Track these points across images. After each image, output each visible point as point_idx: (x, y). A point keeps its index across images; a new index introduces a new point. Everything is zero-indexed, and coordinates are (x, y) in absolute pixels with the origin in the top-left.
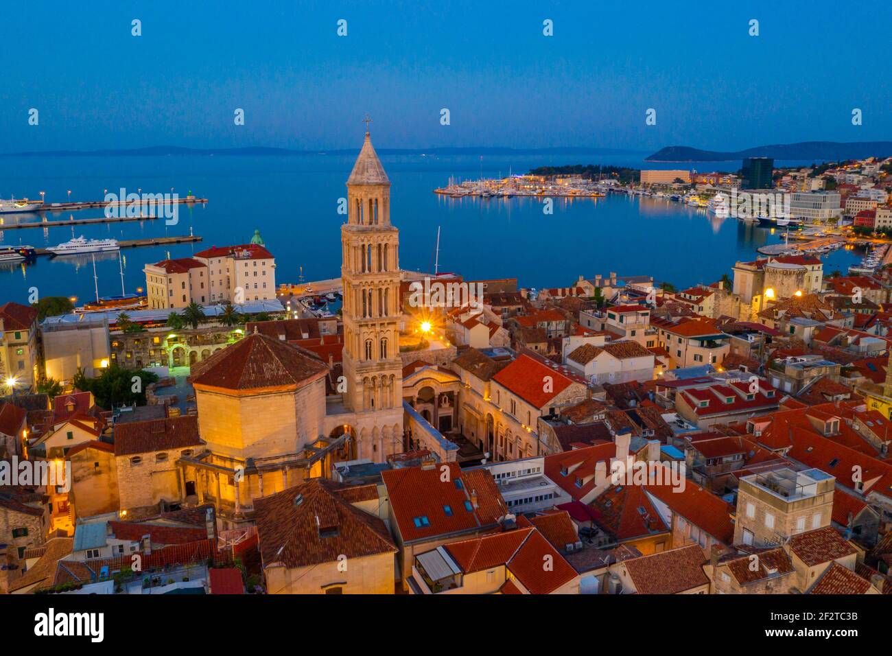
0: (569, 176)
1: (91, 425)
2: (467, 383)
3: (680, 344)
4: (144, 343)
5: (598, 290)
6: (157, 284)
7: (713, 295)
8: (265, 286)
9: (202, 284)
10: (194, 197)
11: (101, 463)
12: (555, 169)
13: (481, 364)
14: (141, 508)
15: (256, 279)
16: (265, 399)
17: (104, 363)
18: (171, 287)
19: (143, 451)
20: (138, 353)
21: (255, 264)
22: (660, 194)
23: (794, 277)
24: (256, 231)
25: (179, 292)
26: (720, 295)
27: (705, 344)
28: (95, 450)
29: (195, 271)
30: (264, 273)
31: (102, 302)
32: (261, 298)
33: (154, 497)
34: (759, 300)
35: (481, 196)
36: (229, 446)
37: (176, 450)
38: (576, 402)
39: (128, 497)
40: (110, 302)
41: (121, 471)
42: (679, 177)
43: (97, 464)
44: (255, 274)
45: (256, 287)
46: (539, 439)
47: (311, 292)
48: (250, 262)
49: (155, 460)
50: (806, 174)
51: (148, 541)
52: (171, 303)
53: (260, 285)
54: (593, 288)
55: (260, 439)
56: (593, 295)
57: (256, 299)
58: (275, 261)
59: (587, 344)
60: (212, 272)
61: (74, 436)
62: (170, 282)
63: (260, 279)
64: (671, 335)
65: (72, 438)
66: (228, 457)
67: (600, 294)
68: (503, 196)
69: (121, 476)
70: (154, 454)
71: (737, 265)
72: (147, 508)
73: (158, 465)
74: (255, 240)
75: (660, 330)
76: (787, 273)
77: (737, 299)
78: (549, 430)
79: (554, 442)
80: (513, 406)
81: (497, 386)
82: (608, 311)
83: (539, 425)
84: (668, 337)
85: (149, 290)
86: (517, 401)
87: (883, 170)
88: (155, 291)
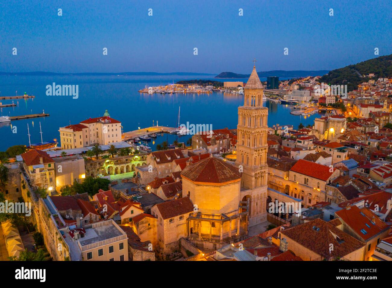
0: (193, 84)
1: (138, 206)
2: (271, 173)
3: (330, 152)
4: (94, 165)
5: (276, 131)
6: (67, 137)
7: (311, 132)
8: (117, 136)
9: (86, 136)
10: (27, 95)
11: (151, 224)
12: (186, 81)
13: (278, 164)
14: (172, 243)
15: (113, 133)
16: (229, 186)
17: (83, 176)
18: (75, 138)
19: (174, 216)
20: (92, 170)
21: (112, 126)
22: (234, 91)
23: (341, 124)
24: (106, 111)
25: (79, 140)
26: (314, 131)
27: (339, 151)
28: (149, 218)
29: (84, 130)
30: (116, 130)
31: (32, 147)
32: (115, 141)
33: (178, 237)
34: (327, 133)
35: (161, 93)
36: (213, 209)
37: (187, 214)
38: (336, 177)
39: (167, 238)
40: (37, 147)
41: (165, 226)
42: (239, 84)
43: (149, 225)
44: (113, 130)
45: (113, 136)
46: (326, 194)
47: (128, 137)
48: (110, 125)
49: (179, 219)
50: (287, 83)
51: (270, 256)
52: (75, 146)
53: (115, 135)
54: (274, 131)
55: (226, 205)
56: (274, 133)
57: (113, 142)
58: (121, 124)
59: (310, 154)
60: (91, 130)
61: (134, 212)
62: (75, 136)
63: (115, 133)
64: (326, 148)
65: (133, 213)
66: (211, 214)
67: (276, 133)
68: (170, 93)
69: (165, 228)
70: (179, 216)
71: (316, 119)
72: (174, 242)
73: (180, 221)
74: (106, 114)
75: (318, 146)
76: (339, 122)
77: (319, 133)
78: (334, 189)
79: (338, 194)
80: (306, 181)
81: (294, 173)
82: (297, 140)
83: (326, 188)
84: (324, 149)
85: (62, 140)
86: (310, 179)
87: (318, 81)
88: (66, 140)
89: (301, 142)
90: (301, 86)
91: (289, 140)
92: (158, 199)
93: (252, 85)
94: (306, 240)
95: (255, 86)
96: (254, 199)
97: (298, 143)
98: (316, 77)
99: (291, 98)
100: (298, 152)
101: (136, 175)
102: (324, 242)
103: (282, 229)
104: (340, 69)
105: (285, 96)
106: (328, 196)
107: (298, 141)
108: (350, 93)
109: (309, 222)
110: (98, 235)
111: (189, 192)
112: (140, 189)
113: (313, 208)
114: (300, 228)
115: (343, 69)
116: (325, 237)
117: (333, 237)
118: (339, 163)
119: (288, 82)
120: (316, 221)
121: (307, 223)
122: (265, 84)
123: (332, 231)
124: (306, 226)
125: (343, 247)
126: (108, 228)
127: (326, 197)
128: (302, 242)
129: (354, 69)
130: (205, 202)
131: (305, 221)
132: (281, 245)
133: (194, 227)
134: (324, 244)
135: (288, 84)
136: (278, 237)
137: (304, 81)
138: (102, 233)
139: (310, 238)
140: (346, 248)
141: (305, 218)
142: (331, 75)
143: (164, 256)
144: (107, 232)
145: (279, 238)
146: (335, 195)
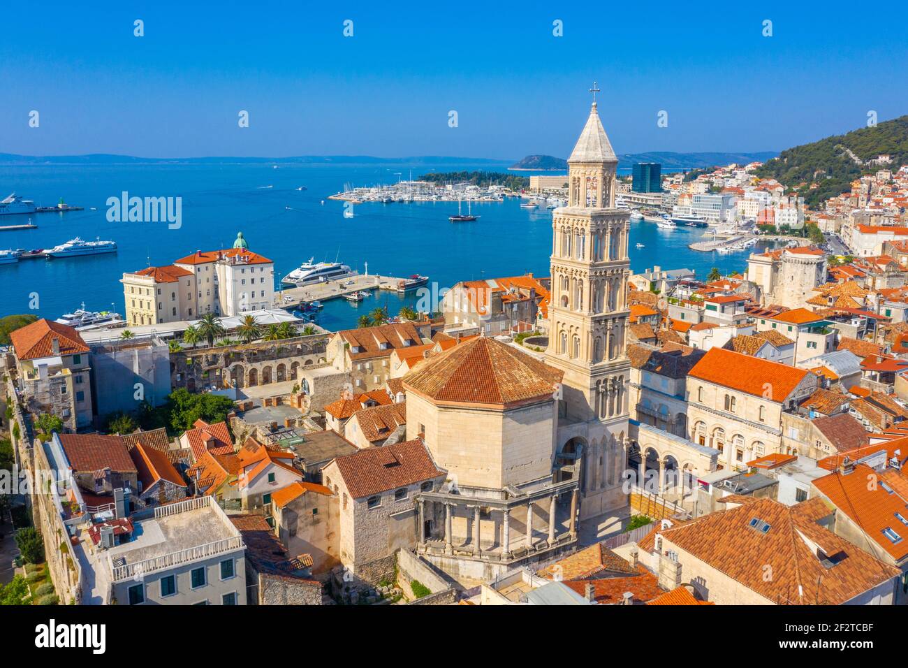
0: (457, 182)
1: (289, 462)
3: (790, 332)
5: (652, 284)
6: (140, 296)
8: (263, 295)
9: (189, 294)
12: (442, 175)
14: (376, 560)
15: (253, 287)
16: (525, 412)
18: (160, 299)
20: (190, 374)
21: (252, 271)
24: (239, 234)
25: (169, 305)
27: (812, 330)
29: (183, 279)
30: (262, 280)
33: (390, 546)
35: (382, 202)
37: (416, 483)
38: (808, 393)
41: (357, 517)
43: (315, 511)
44: (253, 281)
45: (253, 296)
46: (782, 435)
48: (247, 268)
49: (394, 498)
52: (160, 318)
53: (258, 294)
54: (649, 282)
56: (648, 289)
57: (254, 309)
59: (740, 336)
60: (199, 281)
61: (276, 478)
62: (159, 294)
63: (258, 287)
65: (273, 481)
66: (479, 486)
67: (654, 288)
69: (356, 522)
70: (394, 490)
71: (751, 257)
72: (382, 560)
73: (397, 503)
74: (239, 244)
75: (759, 320)
78: (802, 424)
79: (813, 437)
80: (729, 402)
81: (698, 383)
82: (706, 303)
83: (783, 420)
84: (774, 326)
85: (128, 304)
86: (739, 396)
87: (754, 174)
88: (138, 304)
89: (714, 308)
90: (714, 185)
91: (686, 305)
92: (345, 445)
93: (589, 152)
94: (731, 556)
95: (596, 154)
96: (595, 447)
97: (707, 310)
98: (750, 166)
99: (691, 212)
100: (709, 331)
101: (300, 386)
102: (783, 563)
103: (666, 527)
104: (808, 146)
105: (675, 208)
106: (787, 442)
107: (707, 305)
108: (833, 201)
109: (739, 508)
110: (167, 539)
111: (423, 428)
112: (305, 421)
113: (749, 471)
114: (716, 523)
115: (814, 145)
116: (786, 548)
117: (807, 548)
118: (813, 360)
119: (683, 177)
120: (758, 504)
121: (733, 511)
122: (628, 182)
123: (805, 534)
124: (732, 517)
125: (836, 579)
126: (198, 520)
127: (782, 444)
128: (720, 563)
129: (841, 145)
130: (462, 453)
131: (730, 506)
132: (661, 570)
133: (435, 519)
134: (782, 568)
135: (684, 181)
136: (656, 548)
137: (721, 175)
138: (177, 531)
139: (743, 552)
140: (844, 580)
141: (729, 497)
142: (786, 160)
143: (353, 595)
144: (191, 530)
145: (657, 552)
146: (806, 439)
